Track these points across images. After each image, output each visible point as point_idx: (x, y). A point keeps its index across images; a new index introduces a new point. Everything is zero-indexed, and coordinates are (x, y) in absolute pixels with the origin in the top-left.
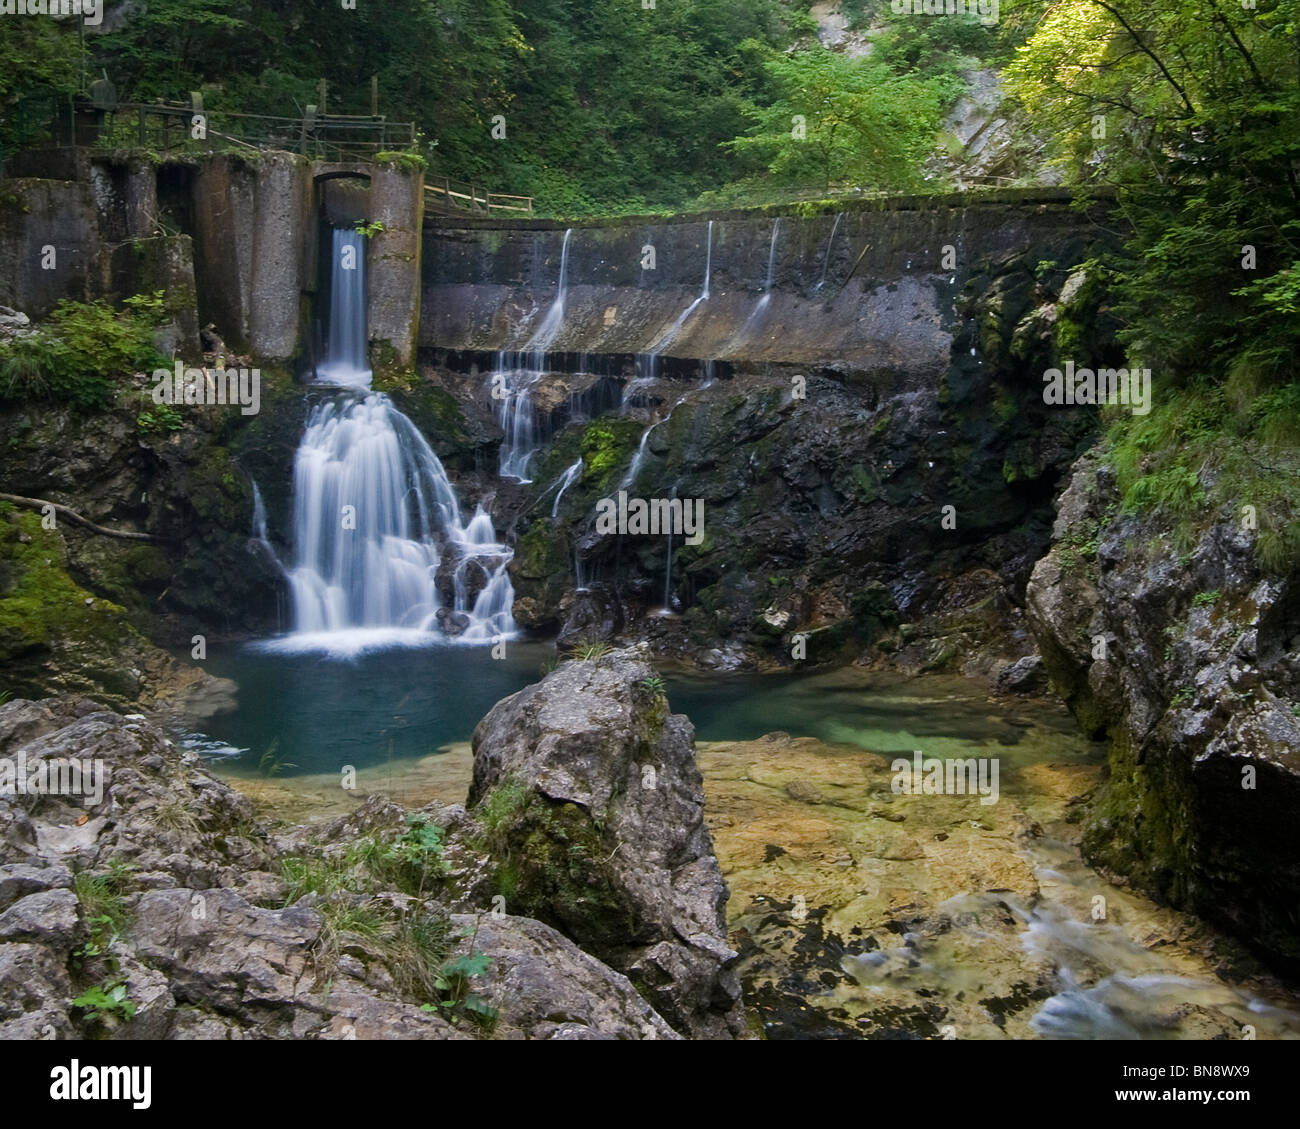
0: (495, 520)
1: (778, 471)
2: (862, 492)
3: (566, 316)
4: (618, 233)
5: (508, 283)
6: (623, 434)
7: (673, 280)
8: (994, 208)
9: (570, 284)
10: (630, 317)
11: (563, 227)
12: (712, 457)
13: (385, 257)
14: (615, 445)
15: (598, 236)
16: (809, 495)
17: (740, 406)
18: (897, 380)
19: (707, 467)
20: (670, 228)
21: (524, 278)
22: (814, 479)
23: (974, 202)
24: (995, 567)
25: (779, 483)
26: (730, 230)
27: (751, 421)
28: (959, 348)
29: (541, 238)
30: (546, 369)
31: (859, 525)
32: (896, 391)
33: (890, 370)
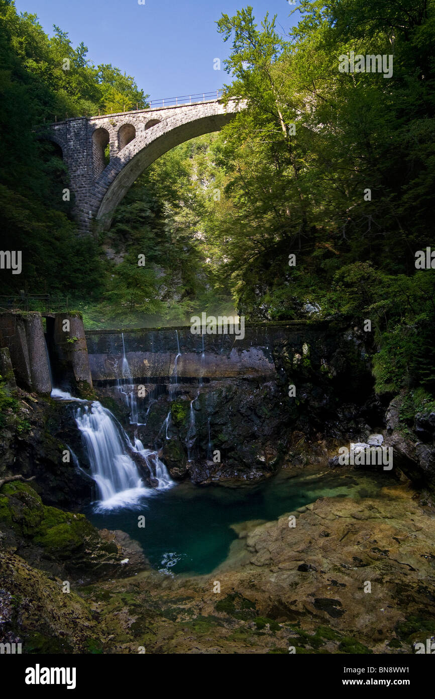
0: (142, 441)
1: (239, 411)
2: (266, 414)
3: (129, 364)
4: (140, 334)
5: (104, 353)
6: (185, 405)
7: (165, 349)
8: (275, 327)
9: (126, 352)
10: (155, 362)
11: (120, 332)
12: (217, 409)
13: (80, 350)
14: (183, 410)
15: (133, 335)
16: (249, 418)
17: (222, 392)
18: (264, 379)
19: (216, 413)
20: (160, 332)
21: (109, 351)
22: (249, 413)
23: (269, 325)
24: (300, 430)
25: (239, 415)
26: (184, 333)
27: (226, 397)
28: (278, 369)
29: (112, 336)
30: (134, 383)
31: (270, 424)
32: (264, 383)
33: (261, 377)
